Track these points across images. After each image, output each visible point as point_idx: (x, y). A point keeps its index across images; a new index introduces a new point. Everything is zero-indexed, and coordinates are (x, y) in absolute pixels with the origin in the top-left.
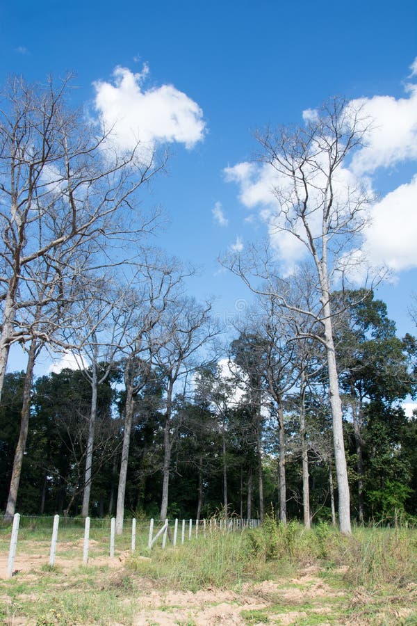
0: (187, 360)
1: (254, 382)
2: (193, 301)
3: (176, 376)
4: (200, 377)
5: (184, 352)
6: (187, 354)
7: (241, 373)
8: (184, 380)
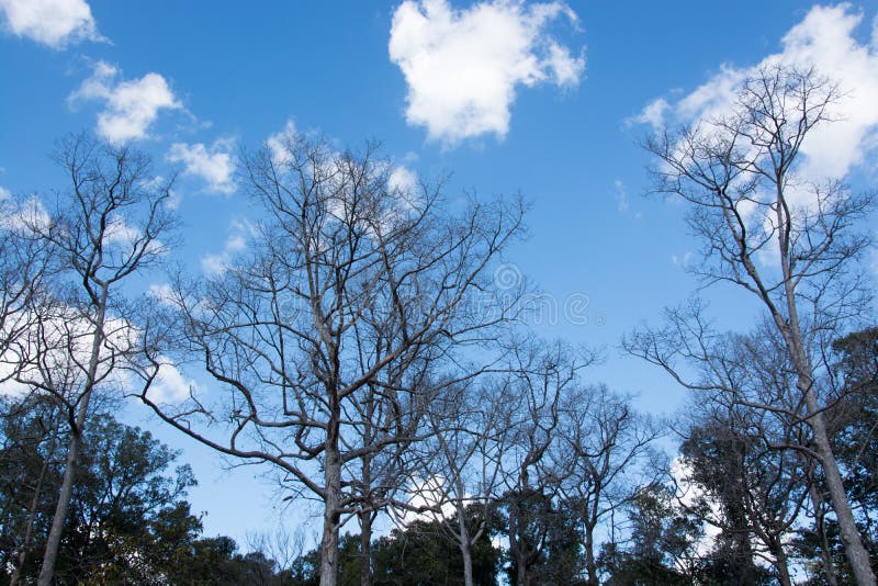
0: (609, 489)
1: (733, 511)
2: (604, 390)
3: (595, 518)
4: (637, 511)
5: (602, 477)
6: (607, 479)
7: (707, 499)
8: (610, 523)
